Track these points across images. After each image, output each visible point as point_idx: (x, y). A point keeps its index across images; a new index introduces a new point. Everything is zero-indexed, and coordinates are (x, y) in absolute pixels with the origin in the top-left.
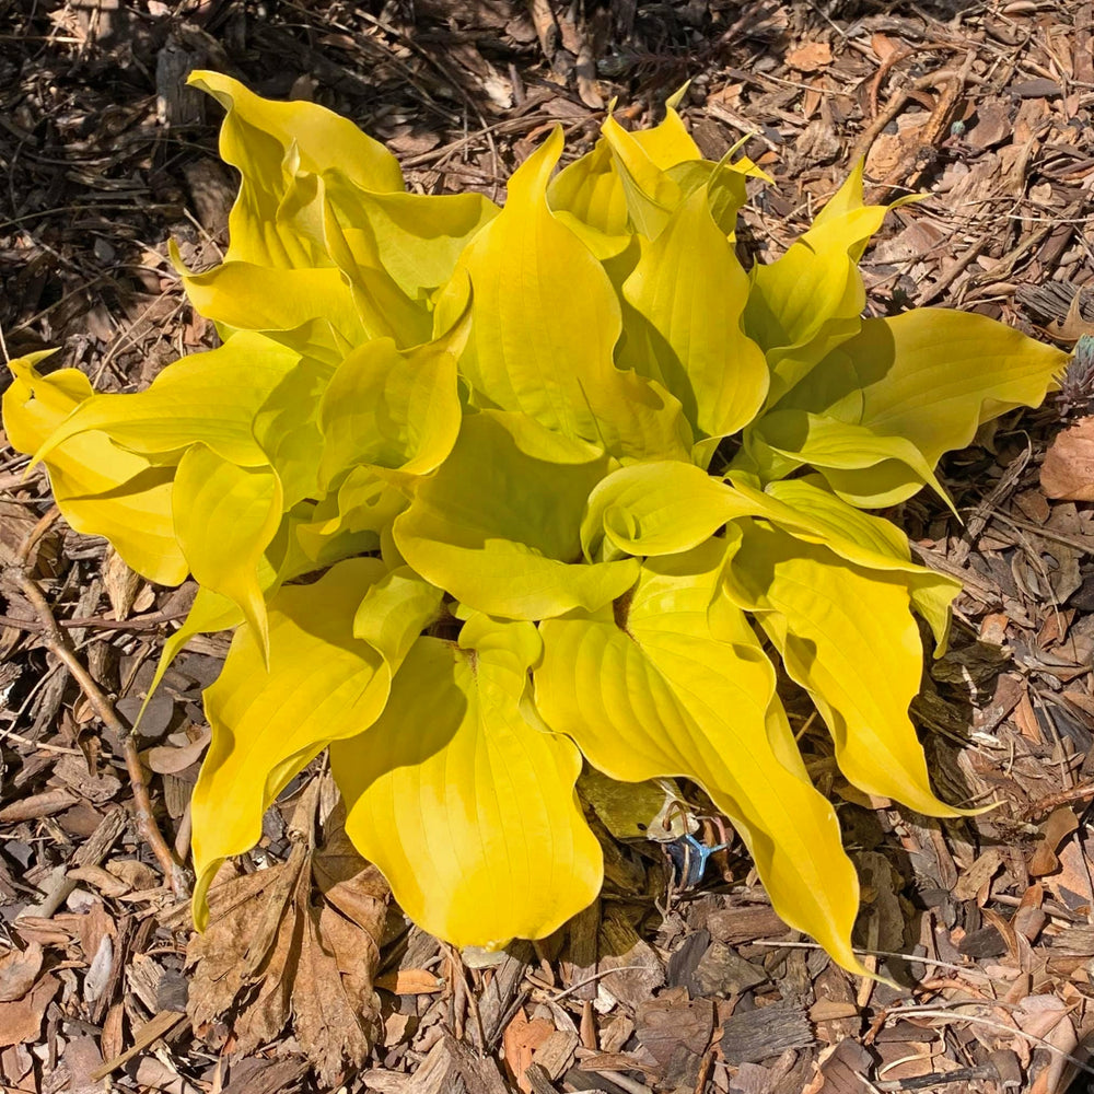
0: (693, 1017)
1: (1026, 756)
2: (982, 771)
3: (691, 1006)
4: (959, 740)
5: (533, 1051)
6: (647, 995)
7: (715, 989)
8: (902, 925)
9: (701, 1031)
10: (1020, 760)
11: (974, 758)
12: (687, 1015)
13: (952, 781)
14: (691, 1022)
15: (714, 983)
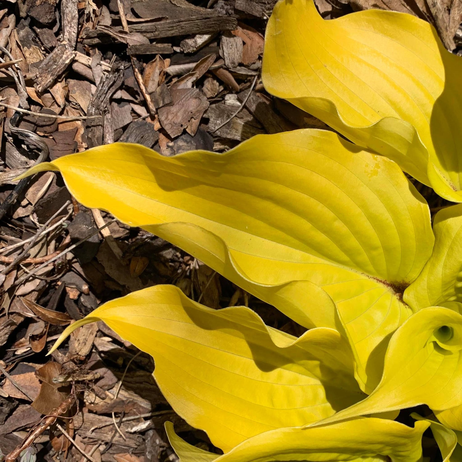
0: (176, 121)
1: (113, 437)
2: (130, 404)
3: (182, 126)
4: (157, 413)
5: (244, 43)
6: (210, 115)
7: (176, 145)
8: (107, 271)
9: (166, 118)
10: (114, 431)
11: (141, 409)
12: (179, 120)
13: (141, 383)
14: (175, 118)
15: (179, 148)
